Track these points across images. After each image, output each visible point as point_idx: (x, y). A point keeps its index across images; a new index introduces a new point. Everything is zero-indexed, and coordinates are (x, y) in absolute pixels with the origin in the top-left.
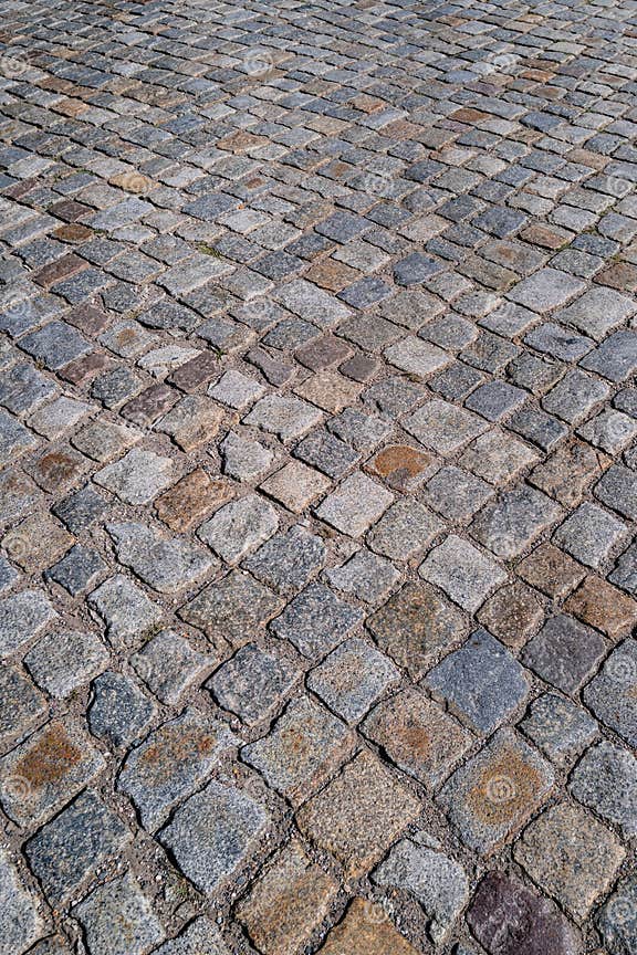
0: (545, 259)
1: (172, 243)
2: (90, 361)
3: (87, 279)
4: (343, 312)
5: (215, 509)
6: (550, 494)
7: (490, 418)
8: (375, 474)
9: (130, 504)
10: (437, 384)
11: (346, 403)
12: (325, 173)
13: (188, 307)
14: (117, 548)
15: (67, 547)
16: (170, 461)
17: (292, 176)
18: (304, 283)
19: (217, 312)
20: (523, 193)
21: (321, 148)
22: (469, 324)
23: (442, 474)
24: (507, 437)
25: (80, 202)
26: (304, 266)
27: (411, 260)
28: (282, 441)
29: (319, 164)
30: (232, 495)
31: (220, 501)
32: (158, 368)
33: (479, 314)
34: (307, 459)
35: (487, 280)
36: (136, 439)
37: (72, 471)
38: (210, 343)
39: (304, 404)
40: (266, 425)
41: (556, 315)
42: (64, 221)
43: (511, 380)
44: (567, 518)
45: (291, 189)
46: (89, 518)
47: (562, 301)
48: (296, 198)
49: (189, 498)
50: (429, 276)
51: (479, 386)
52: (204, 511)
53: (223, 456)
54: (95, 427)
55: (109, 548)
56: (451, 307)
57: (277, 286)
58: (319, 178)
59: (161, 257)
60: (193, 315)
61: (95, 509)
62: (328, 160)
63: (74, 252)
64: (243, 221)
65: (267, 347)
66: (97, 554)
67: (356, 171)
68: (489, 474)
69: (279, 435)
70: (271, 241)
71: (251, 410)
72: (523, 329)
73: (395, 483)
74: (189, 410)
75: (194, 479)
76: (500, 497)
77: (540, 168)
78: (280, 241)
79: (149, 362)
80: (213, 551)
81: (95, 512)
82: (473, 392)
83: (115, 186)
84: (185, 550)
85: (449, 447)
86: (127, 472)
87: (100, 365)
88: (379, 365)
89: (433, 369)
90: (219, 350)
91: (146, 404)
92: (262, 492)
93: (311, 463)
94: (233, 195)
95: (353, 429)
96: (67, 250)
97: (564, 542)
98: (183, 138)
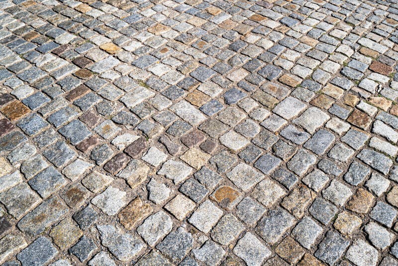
0: (289, 92)
1: (127, 80)
2: (91, 141)
3: (90, 98)
4: (202, 118)
5: (145, 218)
6: (290, 212)
7: (265, 173)
8: (215, 201)
9: (107, 215)
10: (242, 155)
11: (203, 165)
12: (195, 46)
13: (134, 113)
14: (101, 237)
15: (79, 237)
16: (125, 193)
17: (181, 47)
18: (186, 102)
19: (146, 117)
20: (280, 58)
21: (193, 33)
22: (256, 125)
23: (244, 201)
24: (272, 182)
25: (87, 58)
26: (185, 93)
27: (231, 91)
28: (174, 183)
29: (192, 41)
30: (152, 211)
31: (147, 215)
32: (121, 145)
33: (261, 119)
34: (186, 193)
35: (264, 102)
36: (111, 181)
37: (82, 197)
38: (143, 132)
39: (184, 165)
40: (168, 176)
41: (294, 121)
42: (80, 67)
43: (274, 153)
44: (297, 224)
45: (180, 54)
46: (89, 222)
47: (297, 114)
48: (182, 58)
49: (133, 213)
50: (240, 99)
51: (261, 156)
52: (140, 219)
53: (149, 191)
54: (92, 175)
55: (98, 238)
56: (249, 116)
57: (173, 104)
58: (192, 49)
59: (122, 88)
60: (136, 118)
61: (92, 217)
62: (196, 39)
63: (84, 84)
64: (159, 70)
65: (168, 135)
66: (92, 241)
67: (208, 45)
68: (264, 201)
69: (173, 180)
70: (171, 81)
71: (161, 167)
72: (279, 128)
73: (223, 205)
74: (134, 167)
75: (136, 203)
76: (269, 213)
77: (288, 46)
78: (175, 81)
79: (116, 142)
80: (143, 239)
81: (92, 219)
82: (258, 159)
83: (103, 50)
84: (132, 239)
85: (247, 187)
86: (106, 199)
87: (95, 143)
88: (217, 145)
89: (240, 147)
90: (147, 136)
91: (115, 164)
92: (166, 210)
93: (187, 195)
94: (155, 56)
95: (206, 178)
96: (81, 82)
97: (296, 236)
98: (133, 26)
